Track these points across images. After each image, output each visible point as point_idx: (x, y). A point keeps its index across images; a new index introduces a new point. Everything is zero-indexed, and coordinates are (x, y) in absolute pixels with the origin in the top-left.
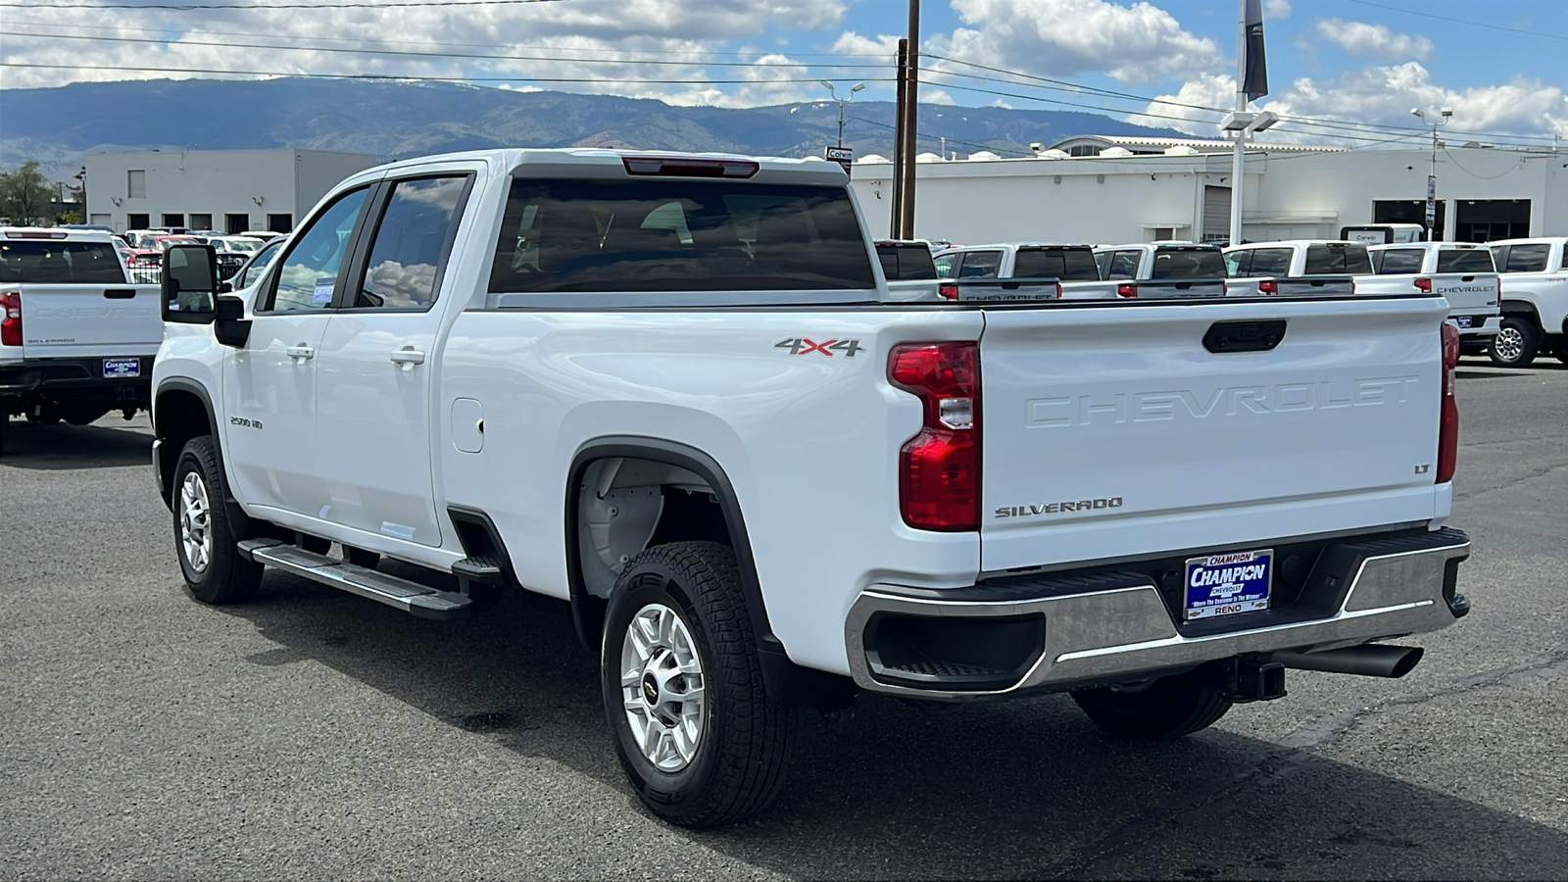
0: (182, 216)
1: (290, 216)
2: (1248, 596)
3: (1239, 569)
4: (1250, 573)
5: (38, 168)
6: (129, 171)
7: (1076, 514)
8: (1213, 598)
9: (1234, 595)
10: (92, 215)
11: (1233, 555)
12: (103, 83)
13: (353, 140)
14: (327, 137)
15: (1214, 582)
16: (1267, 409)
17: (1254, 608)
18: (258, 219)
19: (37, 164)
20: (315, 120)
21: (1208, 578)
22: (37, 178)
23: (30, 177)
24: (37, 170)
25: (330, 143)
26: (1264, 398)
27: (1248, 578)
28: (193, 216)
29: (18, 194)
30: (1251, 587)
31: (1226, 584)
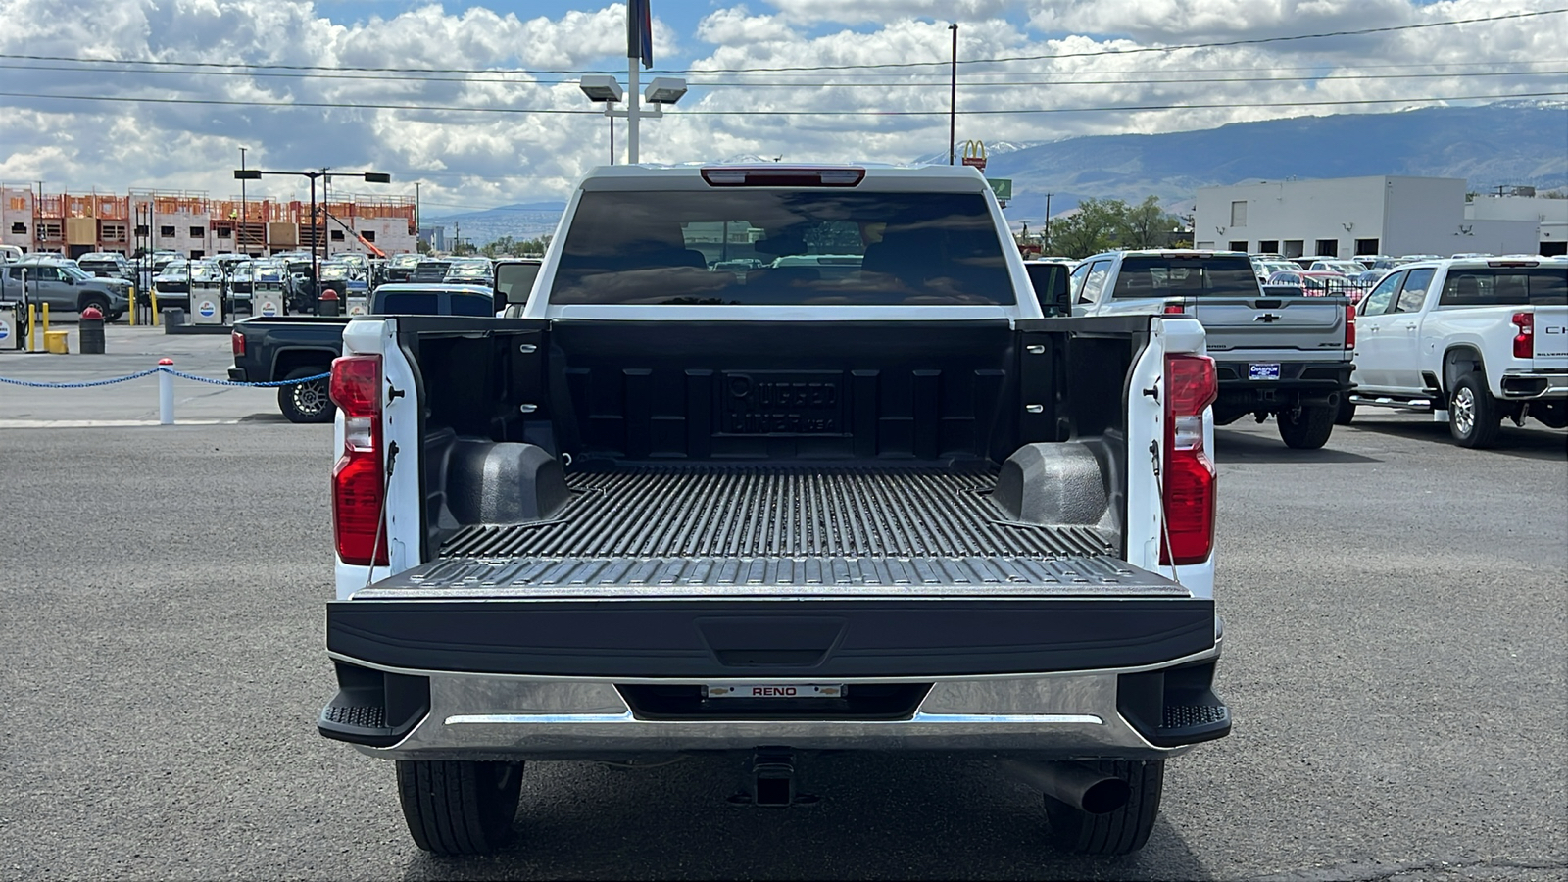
0: (1277, 242)
1: (1377, 240)
5: (1158, 202)
6: (1233, 203)
10: (1199, 243)
12: (1254, 123)
13: (1489, 166)
14: (1462, 165)
18: (1346, 243)
19: (1157, 199)
20: (1451, 147)
22: (1156, 211)
23: (1150, 211)
24: (1156, 204)
25: (1465, 169)
28: (1287, 242)
29: (1140, 225)
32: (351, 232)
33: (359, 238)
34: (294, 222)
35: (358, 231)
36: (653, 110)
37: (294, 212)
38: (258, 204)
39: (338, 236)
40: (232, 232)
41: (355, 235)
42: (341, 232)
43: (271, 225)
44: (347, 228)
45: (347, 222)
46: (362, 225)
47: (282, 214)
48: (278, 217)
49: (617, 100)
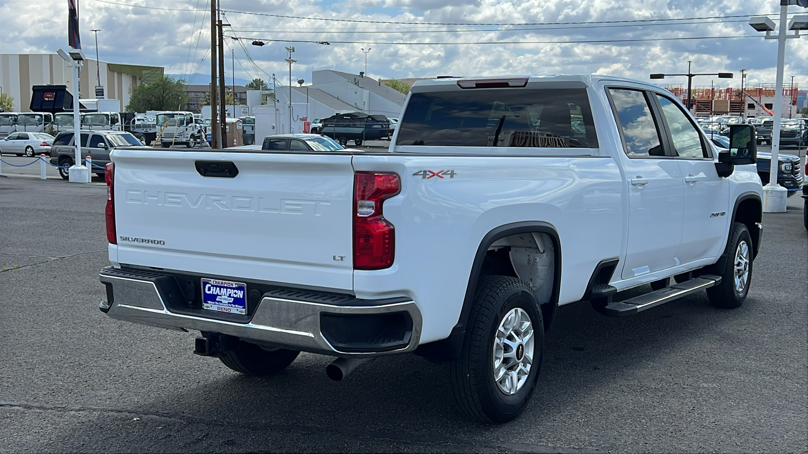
2: (236, 306)
3: (230, 290)
4: (236, 293)
7: (141, 244)
8: (218, 302)
9: (229, 303)
11: (224, 281)
15: (217, 293)
16: (228, 208)
17: (238, 313)
21: (214, 291)
26: (225, 202)
27: (235, 296)
30: (237, 301)
31: (225, 296)
32: (759, 104)
33: (763, 107)
34: (727, 99)
35: (763, 103)
36: (794, 34)
37: (728, 94)
38: (709, 90)
39: (751, 106)
40: (694, 106)
41: (761, 106)
42: (754, 104)
43: (715, 101)
44: (756, 102)
45: (757, 99)
46: (765, 100)
47: (722, 95)
48: (720, 96)
49: (772, 30)
